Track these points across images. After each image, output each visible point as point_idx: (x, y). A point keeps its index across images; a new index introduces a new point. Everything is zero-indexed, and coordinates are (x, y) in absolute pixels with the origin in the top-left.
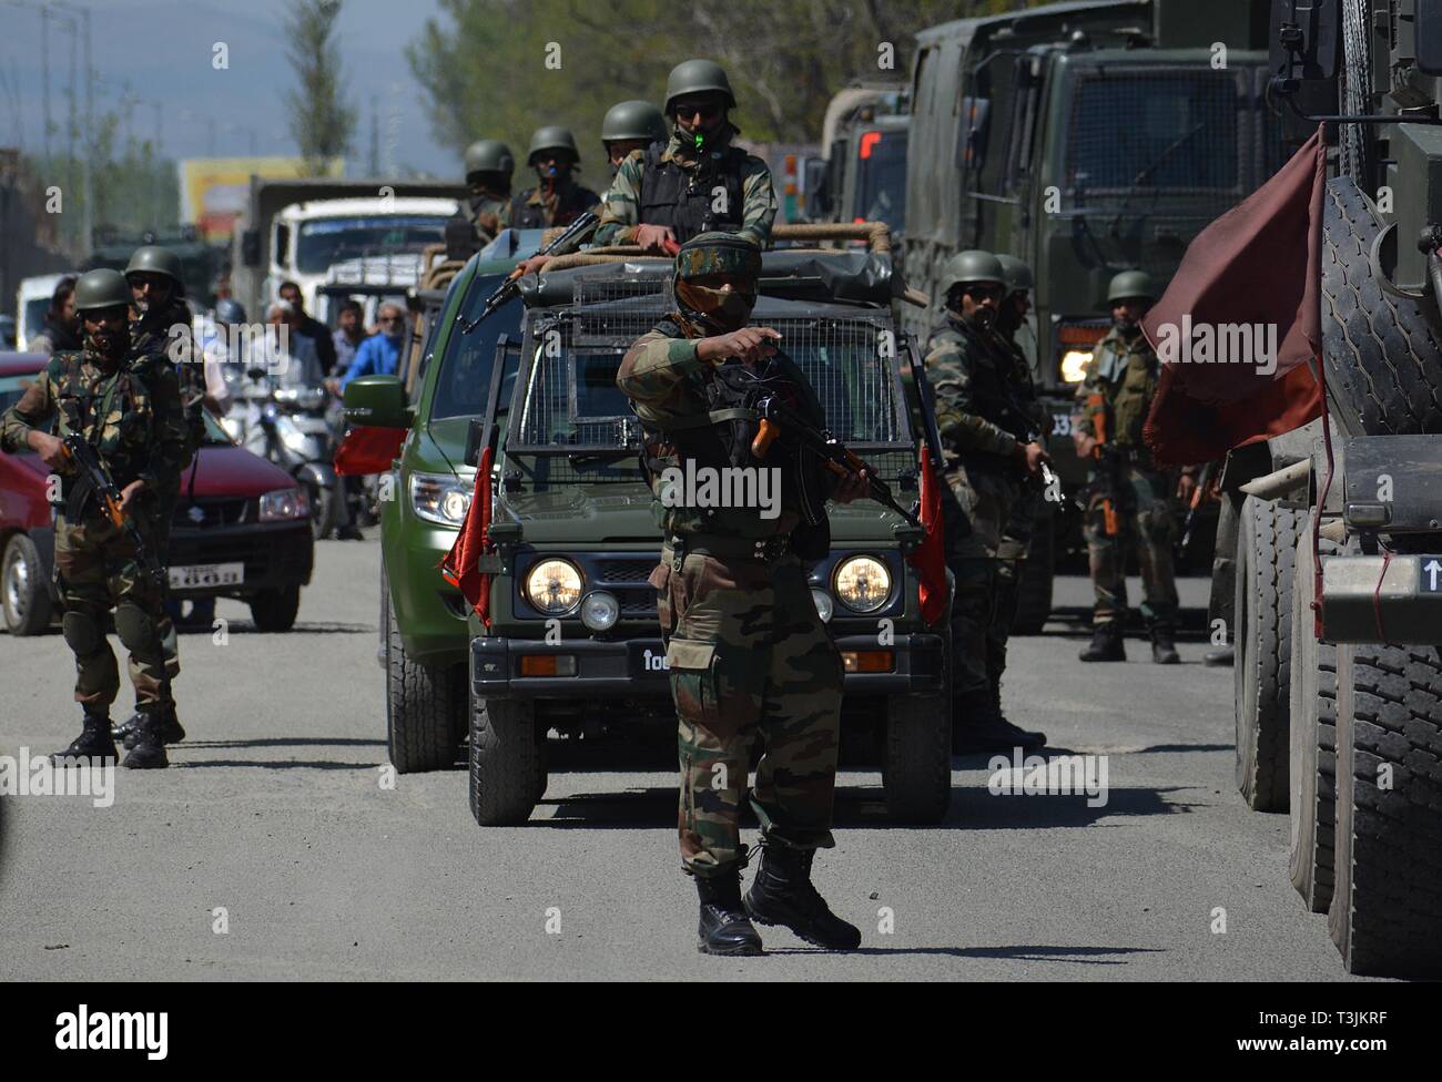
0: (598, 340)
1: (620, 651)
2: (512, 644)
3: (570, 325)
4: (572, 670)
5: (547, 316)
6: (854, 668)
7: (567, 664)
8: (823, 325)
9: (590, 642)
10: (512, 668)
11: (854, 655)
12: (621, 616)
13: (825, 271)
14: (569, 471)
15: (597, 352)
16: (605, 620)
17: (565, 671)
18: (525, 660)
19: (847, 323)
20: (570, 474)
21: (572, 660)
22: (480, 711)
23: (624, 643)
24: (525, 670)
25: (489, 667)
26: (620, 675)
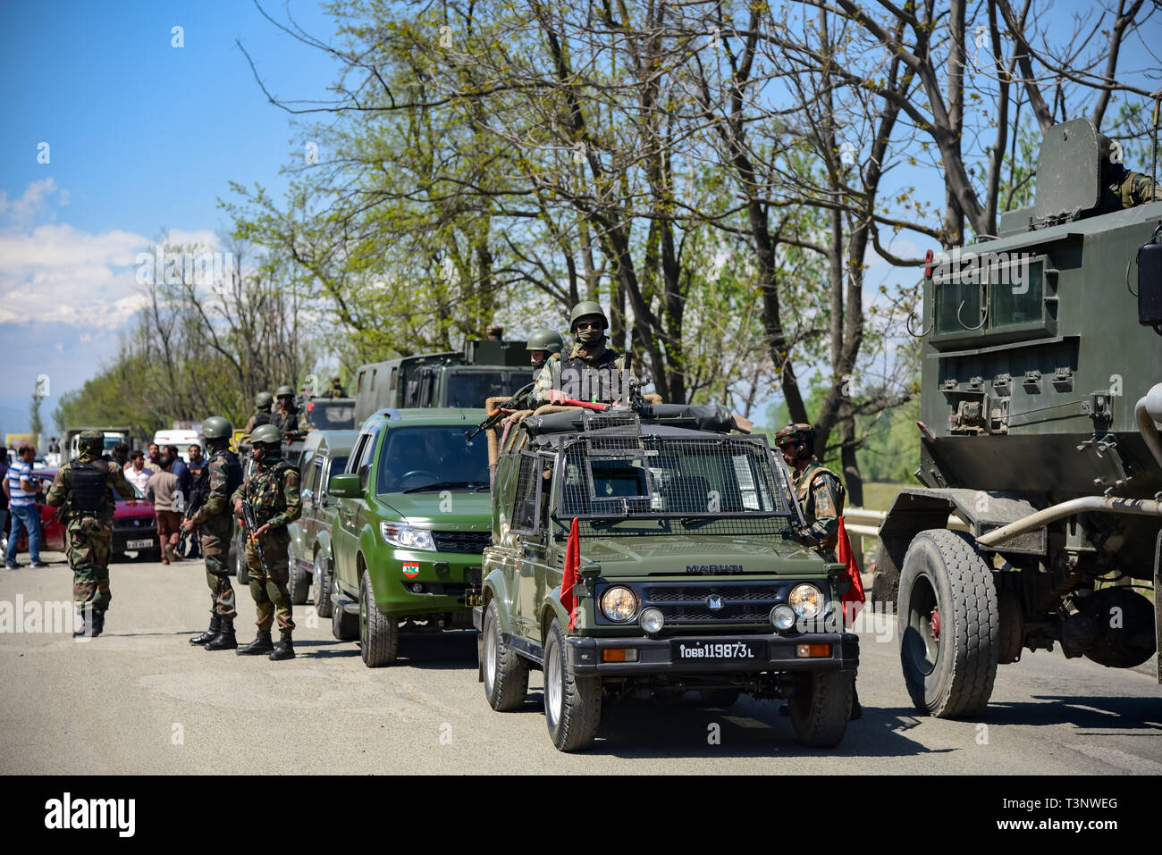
0: (602, 452)
1: (666, 646)
2: (598, 641)
3: (585, 443)
4: (635, 657)
5: (571, 438)
6: (807, 655)
7: (632, 654)
8: (724, 443)
9: (645, 639)
10: (599, 657)
11: (807, 647)
12: (665, 624)
13: (695, 414)
14: (590, 530)
15: (602, 459)
16: (657, 627)
17: (630, 659)
18: (605, 652)
19: (738, 443)
20: (591, 531)
21: (635, 651)
22: (571, 683)
23: (668, 641)
24: (605, 658)
25: (584, 657)
26: (664, 660)
